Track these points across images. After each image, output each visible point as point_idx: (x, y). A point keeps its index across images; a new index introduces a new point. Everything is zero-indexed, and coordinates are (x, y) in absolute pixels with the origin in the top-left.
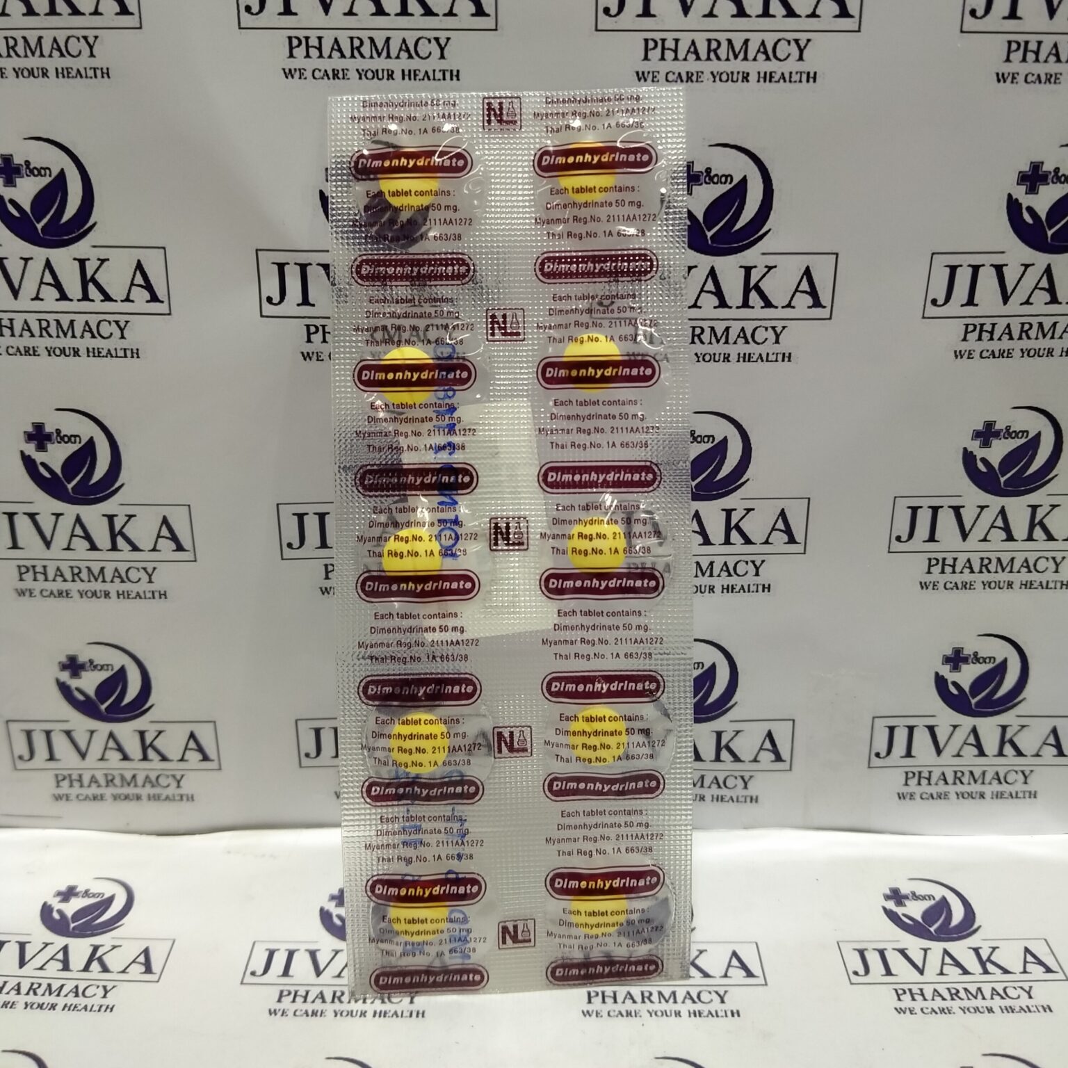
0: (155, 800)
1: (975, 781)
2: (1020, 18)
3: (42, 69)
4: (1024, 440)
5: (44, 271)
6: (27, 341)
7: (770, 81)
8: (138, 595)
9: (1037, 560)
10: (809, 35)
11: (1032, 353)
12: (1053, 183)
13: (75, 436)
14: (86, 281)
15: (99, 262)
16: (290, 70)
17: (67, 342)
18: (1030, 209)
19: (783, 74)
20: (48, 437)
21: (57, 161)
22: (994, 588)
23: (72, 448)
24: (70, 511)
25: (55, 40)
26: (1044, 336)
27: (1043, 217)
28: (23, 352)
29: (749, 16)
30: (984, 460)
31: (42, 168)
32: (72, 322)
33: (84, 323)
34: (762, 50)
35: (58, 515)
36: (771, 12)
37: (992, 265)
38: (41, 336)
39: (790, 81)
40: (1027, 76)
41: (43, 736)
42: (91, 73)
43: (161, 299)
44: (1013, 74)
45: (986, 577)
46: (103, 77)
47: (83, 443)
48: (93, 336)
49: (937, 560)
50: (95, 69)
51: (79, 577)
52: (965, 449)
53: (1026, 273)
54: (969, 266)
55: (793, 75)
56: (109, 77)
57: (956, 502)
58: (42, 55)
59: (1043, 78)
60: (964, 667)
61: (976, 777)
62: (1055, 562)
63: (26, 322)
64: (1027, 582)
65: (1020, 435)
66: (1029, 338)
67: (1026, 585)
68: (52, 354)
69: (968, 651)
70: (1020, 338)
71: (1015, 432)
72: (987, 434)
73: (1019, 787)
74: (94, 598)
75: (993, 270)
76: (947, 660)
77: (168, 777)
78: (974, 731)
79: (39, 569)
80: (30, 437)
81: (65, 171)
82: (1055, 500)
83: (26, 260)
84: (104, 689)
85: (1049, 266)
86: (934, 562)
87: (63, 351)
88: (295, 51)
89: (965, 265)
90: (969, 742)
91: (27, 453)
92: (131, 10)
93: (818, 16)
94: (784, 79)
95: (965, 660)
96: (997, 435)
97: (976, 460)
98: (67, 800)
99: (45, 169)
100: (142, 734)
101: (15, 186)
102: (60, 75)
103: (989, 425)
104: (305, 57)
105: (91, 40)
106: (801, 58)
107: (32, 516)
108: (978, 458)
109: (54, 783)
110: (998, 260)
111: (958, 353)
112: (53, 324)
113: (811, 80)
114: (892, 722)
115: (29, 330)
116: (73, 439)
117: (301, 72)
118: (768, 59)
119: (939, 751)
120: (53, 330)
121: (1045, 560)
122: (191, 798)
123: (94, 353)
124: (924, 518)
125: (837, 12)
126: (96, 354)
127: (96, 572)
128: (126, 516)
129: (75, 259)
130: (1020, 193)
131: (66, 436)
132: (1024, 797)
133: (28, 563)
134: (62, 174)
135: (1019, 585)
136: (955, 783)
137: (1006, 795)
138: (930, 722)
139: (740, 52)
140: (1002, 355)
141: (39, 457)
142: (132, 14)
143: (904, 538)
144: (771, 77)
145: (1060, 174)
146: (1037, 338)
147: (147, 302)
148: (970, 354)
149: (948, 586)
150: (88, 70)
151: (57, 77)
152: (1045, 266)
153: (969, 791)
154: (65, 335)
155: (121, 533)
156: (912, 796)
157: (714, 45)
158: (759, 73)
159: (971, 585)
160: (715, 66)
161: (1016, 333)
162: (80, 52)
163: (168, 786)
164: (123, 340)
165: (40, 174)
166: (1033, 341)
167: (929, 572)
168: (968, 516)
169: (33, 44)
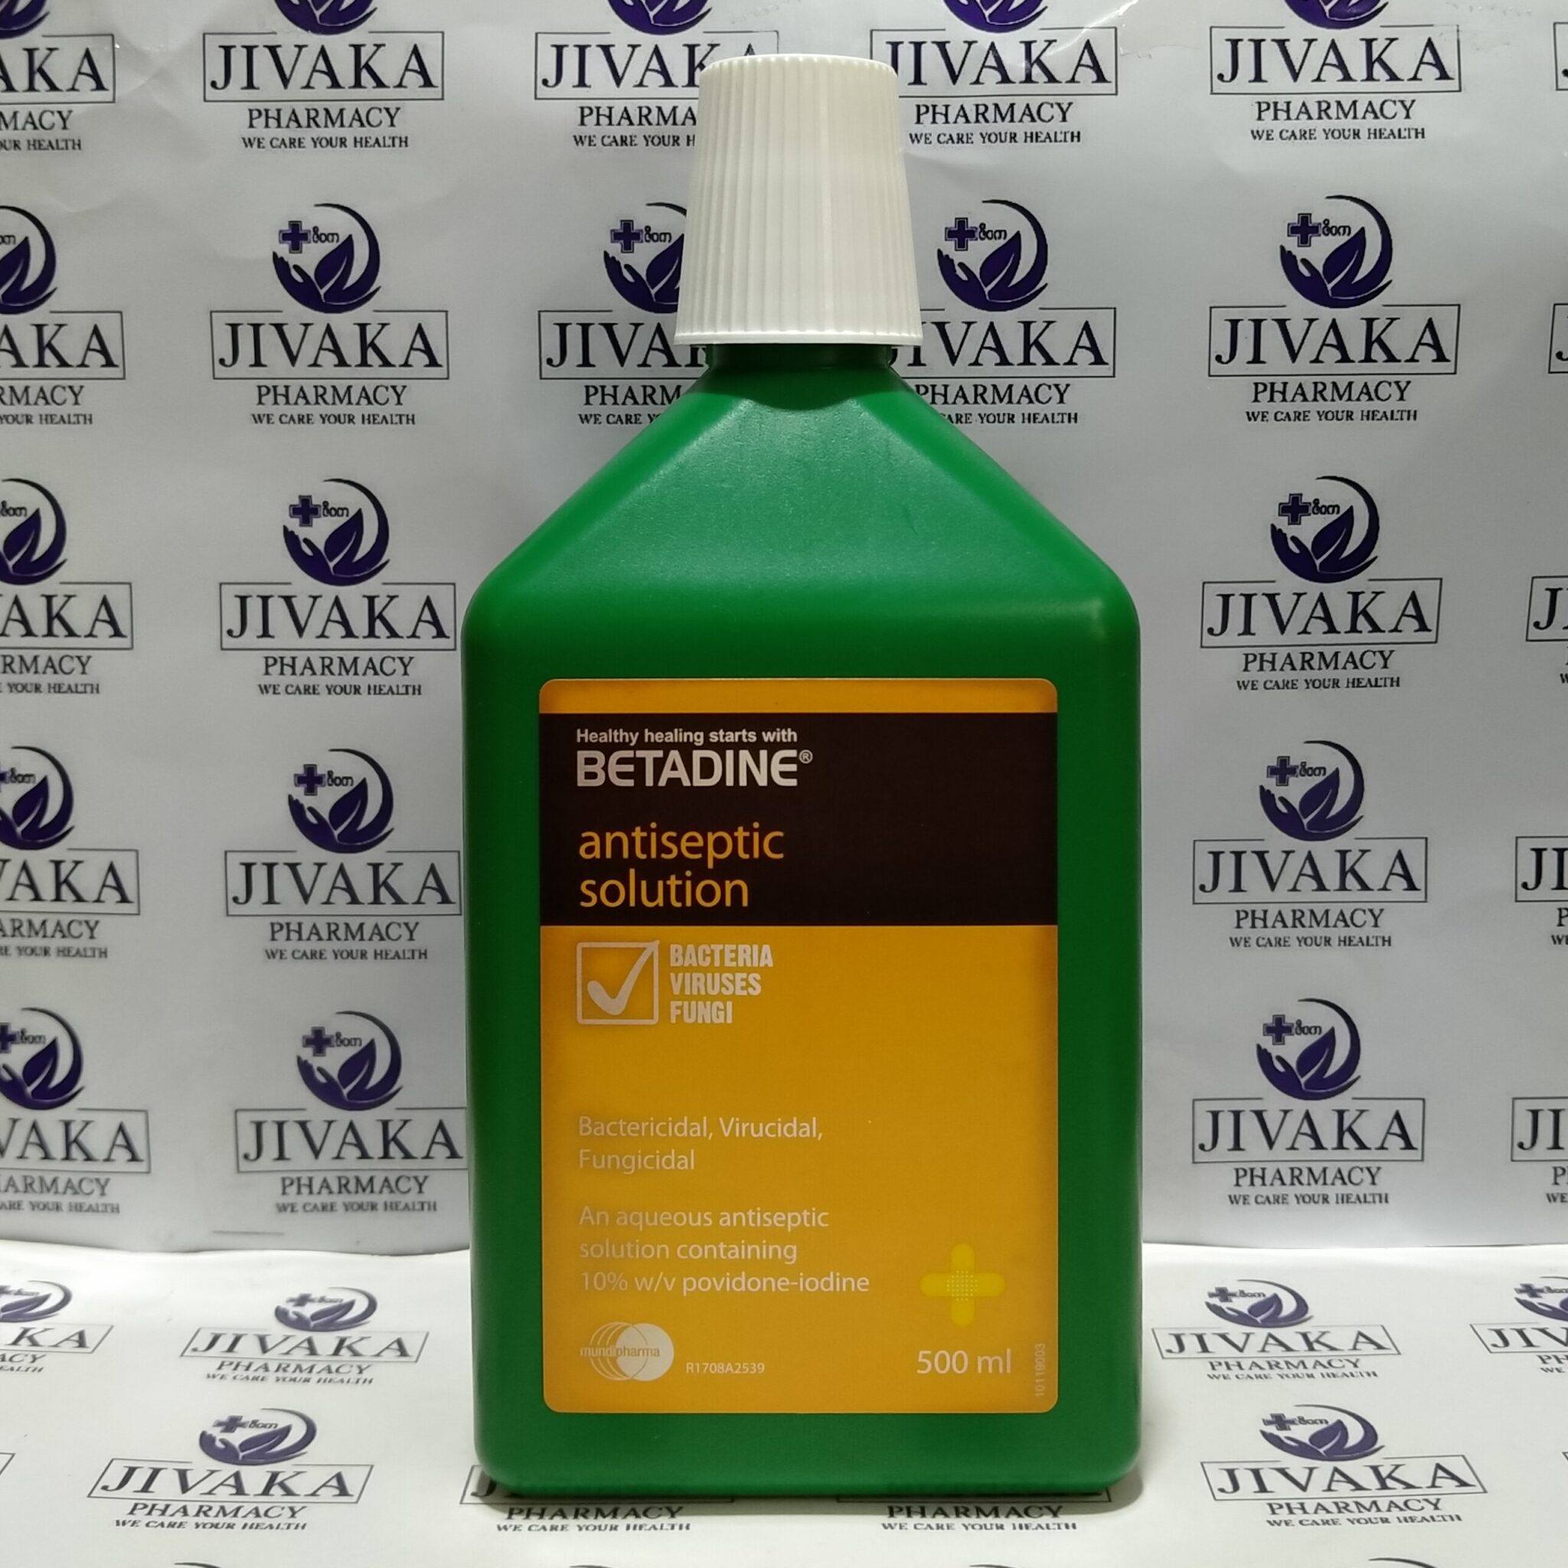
0: (392, 1209)
1: (1316, 1182)
2: (1263, 362)
3: (349, 416)
4: (1321, 778)
5: (332, 608)
6: (308, 679)
7: (1034, 422)
8: (397, 954)
9: (1353, 913)
10: (1068, 381)
11: (1317, 684)
12: (1314, 513)
13: (347, 778)
14: (374, 617)
15: (388, 599)
16: (586, 416)
17: (349, 680)
18: (1294, 539)
19: (1045, 415)
20: (319, 780)
21: (355, 501)
22: (1311, 945)
23: (343, 791)
24: (333, 859)
25: (364, 389)
26: (1327, 666)
27: (1309, 547)
28: (302, 690)
29: (1011, 364)
30: (1283, 800)
31: (339, 508)
32: (355, 660)
33: (367, 660)
34: (1025, 394)
35: (320, 865)
36: (1032, 361)
37: (1264, 594)
38: (323, 674)
39: (1053, 422)
40: (1276, 414)
41: (275, 1128)
42: (396, 419)
43: (447, 634)
44: (1263, 413)
45: (1300, 932)
46: (408, 423)
47: (355, 784)
48: (376, 673)
49: (1246, 913)
50: (401, 416)
51: (335, 935)
52: (1262, 788)
53: (1300, 602)
54: (1242, 595)
55: (1056, 416)
56: (413, 423)
57: (1260, 847)
58: (350, 403)
59: (1292, 416)
60: (1288, 1038)
61: (1317, 1175)
62: (1373, 915)
63: (308, 660)
64: (1345, 938)
65: (1317, 772)
66: (1311, 668)
67: (1345, 941)
68: (332, 692)
69: (1290, 1020)
70: (1303, 668)
71: (1311, 768)
72: (1283, 770)
73: (1366, 1188)
74: (350, 958)
75: (1265, 599)
76: (1268, 1030)
77: (409, 1178)
78: (1307, 1116)
79: (294, 927)
80: (300, 780)
81: (363, 511)
82: (1365, 845)
83: (315, 598)
84: (350, 1068)
85: (1321, 594)
86: (1243, 915)
87: (343, 689)
88: (592, 399)
89: (1237, 594)
90: (1302, 1131)
91: (295, 798)
92: (439, 362)
93: (1075, 364)
94: (1047, 419)
95: (1288, 1030)
96: (1293, 771)
97: (1274, 799)
98: (292, 1210)
99: (343, 509)
100: (385, 1124)
101: (311, 526)
102: (366, 422)
103: (1284, 761)
104: (601, 404)
105: (399, 390)
106: (1061, 401)
107: (293, 867)
108: (1277, 797)
109: (280, 1190)
110: (1270, 589)
111: (1241, 684)
112: (336, 662)
113: (1073, 421)
114: (1215, 1106)
115: (311, 668)
116: (345, 781)
117: (596, 417)
118: (1031, 402)
119: (1271, 1143)
120: (335, 668)
121: (1362, 913)
122: (433, 1207)
123: (375, 690)
124: (1227, 864)
125: (1093, 360)
126: (377, 691)
127: (354, 928)
128: (393, 864)
129: (364, 596)
130: (1282, 523)
131: (337, 778)
132: (1374, 1202)
133: (283, 920)
134: (359, 515)
135: (1337, 943)
136: (1292, 1184)
137: (1353, 1199)
138: (1258, 1106)
139: (1004, 396)
140: (1286, 685)
141: (307, 801)
142: (440, 366)
143: (1209, 887)
144: (1035, 419)
145: (1320, 505)
146: (1320, 669)
147: (434, 637)
148: (1253, 685)
149: (1261, 942)
150: (394, 417)
151: (363, 422)
152: (1318, 595)
153: (1310, 1193)
154: (347, 672)
155: (385, 884)
156: (1245, 1199)
157: (980, 390)
158: (1023, 415)
159: (1285, 941)
160: (982, 408)
161: (1298, 664)
162: (388, 400)
163: (409, 1191)
164: (406, 677)
165: (337, 514)
166: (1316, 671)
167: (1239, 927)
168: (1274, 862)
169: (342, 393)
